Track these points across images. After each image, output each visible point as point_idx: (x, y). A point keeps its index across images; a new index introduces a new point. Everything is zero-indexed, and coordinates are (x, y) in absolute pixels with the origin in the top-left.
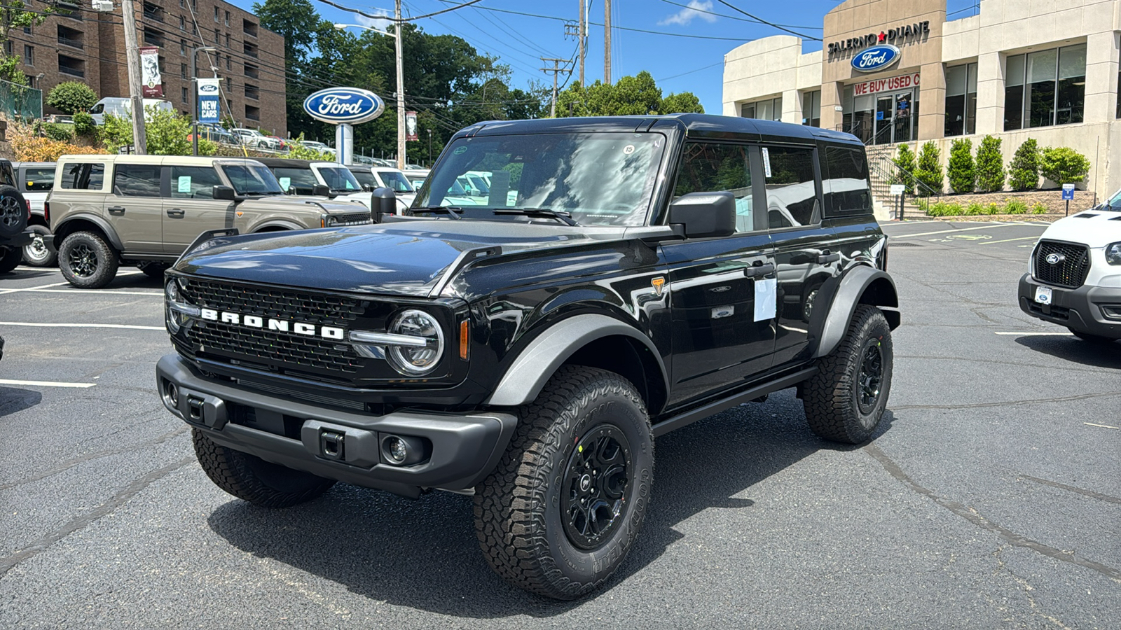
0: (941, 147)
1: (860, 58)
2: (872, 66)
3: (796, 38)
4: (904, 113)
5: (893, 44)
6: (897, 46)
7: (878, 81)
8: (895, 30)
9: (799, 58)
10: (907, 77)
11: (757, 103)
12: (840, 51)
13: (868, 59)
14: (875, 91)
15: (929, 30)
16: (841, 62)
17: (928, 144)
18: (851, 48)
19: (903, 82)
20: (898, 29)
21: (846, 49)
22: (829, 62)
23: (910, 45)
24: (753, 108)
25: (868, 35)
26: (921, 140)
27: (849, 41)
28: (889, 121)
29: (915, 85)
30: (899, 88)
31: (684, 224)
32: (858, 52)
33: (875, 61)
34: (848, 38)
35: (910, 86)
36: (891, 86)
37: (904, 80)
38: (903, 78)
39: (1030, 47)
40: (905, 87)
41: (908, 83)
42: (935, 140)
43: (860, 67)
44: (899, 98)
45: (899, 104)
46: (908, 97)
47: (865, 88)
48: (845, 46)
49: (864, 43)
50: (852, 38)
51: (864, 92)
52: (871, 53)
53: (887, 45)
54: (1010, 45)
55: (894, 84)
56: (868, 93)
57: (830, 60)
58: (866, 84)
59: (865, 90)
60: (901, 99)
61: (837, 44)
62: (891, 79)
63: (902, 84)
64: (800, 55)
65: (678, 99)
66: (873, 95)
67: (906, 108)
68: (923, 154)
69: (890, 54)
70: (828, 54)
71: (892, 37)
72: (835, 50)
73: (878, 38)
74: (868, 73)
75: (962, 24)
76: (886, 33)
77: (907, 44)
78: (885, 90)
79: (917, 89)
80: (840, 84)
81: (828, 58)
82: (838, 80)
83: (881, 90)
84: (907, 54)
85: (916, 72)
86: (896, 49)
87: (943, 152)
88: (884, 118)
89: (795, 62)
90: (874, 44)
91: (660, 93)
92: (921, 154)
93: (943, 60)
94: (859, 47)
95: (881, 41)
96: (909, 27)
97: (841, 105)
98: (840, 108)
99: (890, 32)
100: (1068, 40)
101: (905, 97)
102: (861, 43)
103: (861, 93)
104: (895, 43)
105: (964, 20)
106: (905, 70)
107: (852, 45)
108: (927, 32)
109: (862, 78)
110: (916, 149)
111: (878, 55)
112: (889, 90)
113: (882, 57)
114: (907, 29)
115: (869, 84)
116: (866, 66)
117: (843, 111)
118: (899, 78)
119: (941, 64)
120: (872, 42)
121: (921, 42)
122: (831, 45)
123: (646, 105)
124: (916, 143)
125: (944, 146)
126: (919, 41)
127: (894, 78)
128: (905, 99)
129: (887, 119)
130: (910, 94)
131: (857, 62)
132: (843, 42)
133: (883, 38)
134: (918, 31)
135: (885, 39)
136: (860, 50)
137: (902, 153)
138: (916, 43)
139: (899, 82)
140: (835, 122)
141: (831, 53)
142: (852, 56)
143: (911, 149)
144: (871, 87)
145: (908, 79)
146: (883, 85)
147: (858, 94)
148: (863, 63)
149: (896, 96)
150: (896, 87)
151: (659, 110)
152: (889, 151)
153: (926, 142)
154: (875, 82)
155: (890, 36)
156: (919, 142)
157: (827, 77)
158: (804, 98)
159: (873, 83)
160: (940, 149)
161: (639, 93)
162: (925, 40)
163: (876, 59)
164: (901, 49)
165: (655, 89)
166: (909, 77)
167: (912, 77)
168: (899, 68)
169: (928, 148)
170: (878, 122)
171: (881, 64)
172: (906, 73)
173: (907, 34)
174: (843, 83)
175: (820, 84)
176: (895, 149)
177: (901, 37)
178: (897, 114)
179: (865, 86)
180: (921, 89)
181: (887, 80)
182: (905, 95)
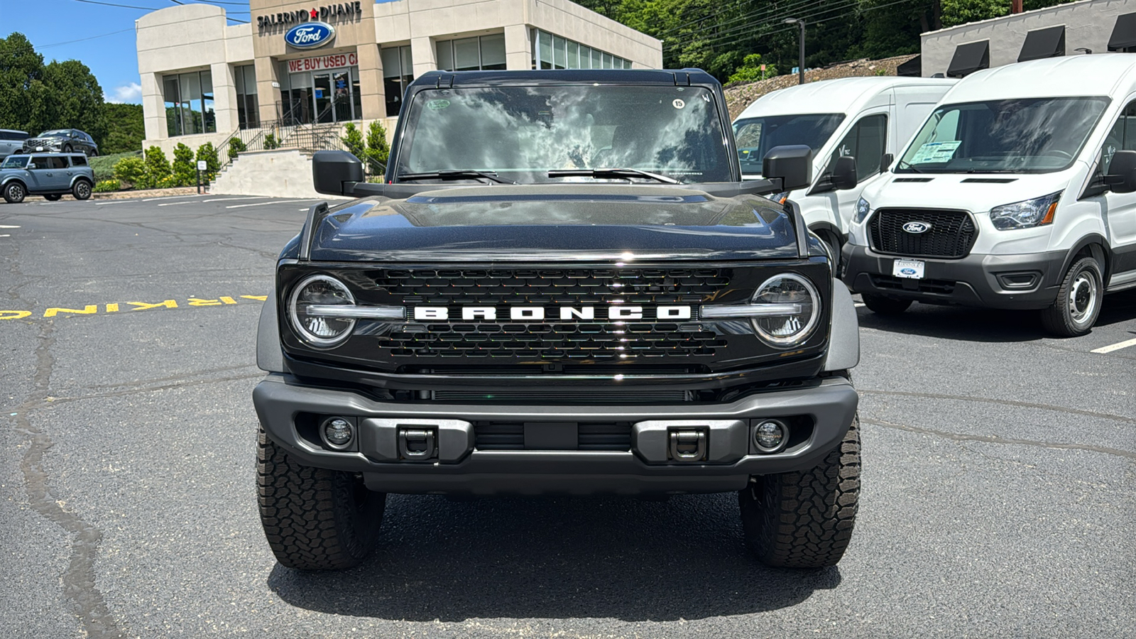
0: (386, 127)
1: (293, 34)
2: (307, 43)
3: (219, 8)
4: (343, 92)
5: (326, 22)
6: (330, 24)
7: (312, 59)
8: (327, 8)
9: (225, 29)
10: (342, 56)
11: (179, 75)
12: (271, 25)
13: (302, 35)
14: (311, 69)
15: (361, 11)
16: (273, 37)
17: (374, 124)
18: (283, 23)
19: (338, 61)
20: (330, 7)
21: (277, 23)
22: (260, 36)
23: (344, 24)
24: (175, 80)
25: (299, 10)
26: (366, 119)
27: (279, 15)
28: (329, 100)
29: (350, 65)
30: (335, 67)
31: (783, 178)
32: (291, 28)
33: (310, 37)
34: (279, 13)
35: (346, 65)
36: (326, 64)
37: (339, 59)
38: (338, 57)
39: (456, 34)
40: (341, 66)
41: (343, 62)
42: (380, 120)
43: (294, 43)
44: (336, 77)
45: (336, 83)
46: (346, 77)
47: (300, 65)
48: (276, 20)
49: (295, 19)
50: (282, 13)
51: (299, 69)
52: (304, 30)
53: (320, 23)
54: (439, 31)
55: (330, 62)
56: (304, 70)
57: (260, 34)
58: (300, 61)
59: (300, 67)
60: (339, 78)
61: (267, 17)
62: (326, 58)
63: (338, 63)
64: (225, 26)
65: (65, 67)
66: (309, 72)
67: (345, 87)
68: (371, 133)
69: (325, 33)
70: (258, 27)
71: (325, 14)
72: (266, 23)
73: (310, 15)
74: (303, 50)
75: (392, 8)
76: (318, 10)
77: (341, 23)
78: (321, 68)
79: (355, 68)
80: (274, 59)
81: (258, 32)
82: (273, 54)
83: (316, 68)
84: (343, 33)
85: (352, 51)
86: (330, 28)
87: (389, 132)
88: (324, 96)
89: (221, 34)
90: (306, 20)
91: (41, 59)
92: (369, 133)
93: (378, 42)
94: (291, 23)
95: (313, 18)
96: (340, 6)
97: (278, 82)
98: (276, 85)
99: (322, 9)
100: (487, 30)
101: (342, 76)
102: (292, 18)
103: (297, 70)
104: (328, 21)
105: (393, 3)
106: (341, 49)
107: (283, 20)
108: (359, 12)
109: (297, 55)
110: (362, 129)
111: (313, 32)
112: (325, 68)
113: (317, 35)
114: (339, 8)
115: (303, 61)
116: (301, 43)
117: (280, 88)
118: (334, 56)
119: (376, 46)
120: (304, 18)
121: (354, 21)
122: (260, 19)
123: (24, 72)
124: (362, 123)
125: (388, 126)
126: (352, 21)
127: (329, 57)
128: (342, 79)
129: (327, 98)
130: (347, 74)
131: (291, 37)
132: (273, 16)
133: (315, 15)
134: (351, 11)
135: (317, 16)
136: (292, 25)
137: (350, 132)
138: (349, 22)
139: (334, 61)
140: (274, 99)
141: (261, 27)
142: (284, 31)
143: (357, 128)
144: (306, 64)
145: (343, 58)
146: (318, 63)
147: (293, 71)
148: (297, 39)
149: (333, 75)
150: (331, 66)
151: (43, 79)
152: (336, 130)
153: (373, 121)
154: (309, 59)
155: (322, 14)
156: (364, 121)
157: (259, 52)
158: (235, 72)
159: (308, 60)
160: (386, 129)
161: (14, 58)
162: (359, 19)
163: (311, 36)
164: (335, 27)
165: (35, 54)
166: (343, 56)
167: (347, 56)
168: (335, 46)
169: (375, 127)
170: (317, 100)
171: (316, 41)
172: (340, 52)
173: (339, 12)
174: (277, 59)
175: (253, 58)
176: (341, 128)
177: (333, 16)
178: (335, 94)
179: (300, 63)
180: (360, 68)
181: (322, 58)
182: (342, 74)
